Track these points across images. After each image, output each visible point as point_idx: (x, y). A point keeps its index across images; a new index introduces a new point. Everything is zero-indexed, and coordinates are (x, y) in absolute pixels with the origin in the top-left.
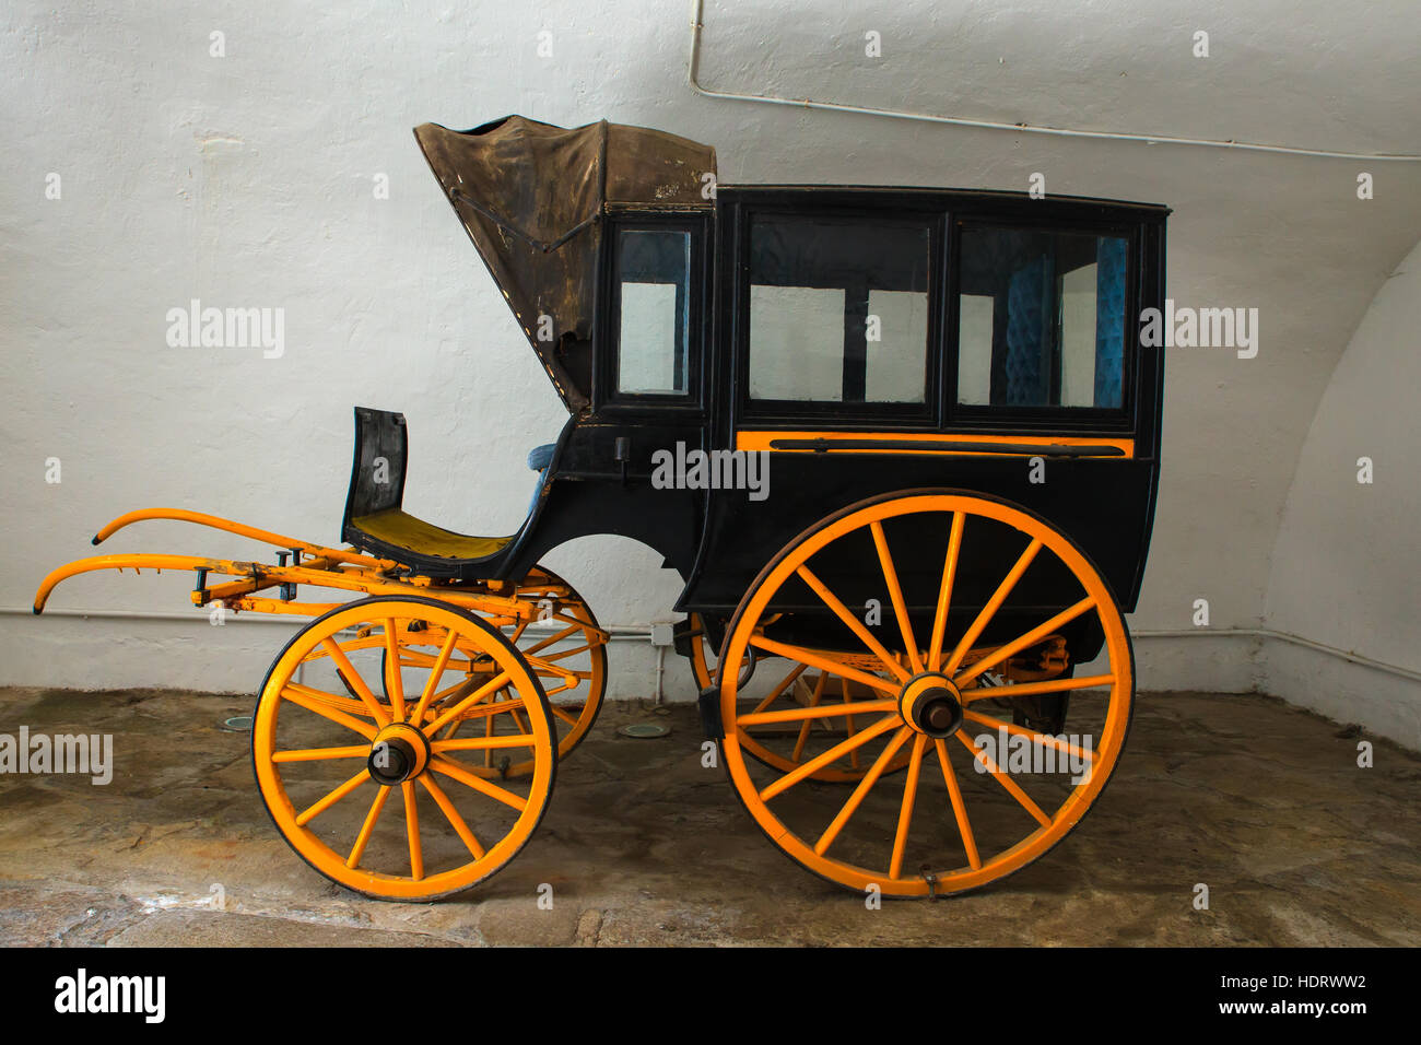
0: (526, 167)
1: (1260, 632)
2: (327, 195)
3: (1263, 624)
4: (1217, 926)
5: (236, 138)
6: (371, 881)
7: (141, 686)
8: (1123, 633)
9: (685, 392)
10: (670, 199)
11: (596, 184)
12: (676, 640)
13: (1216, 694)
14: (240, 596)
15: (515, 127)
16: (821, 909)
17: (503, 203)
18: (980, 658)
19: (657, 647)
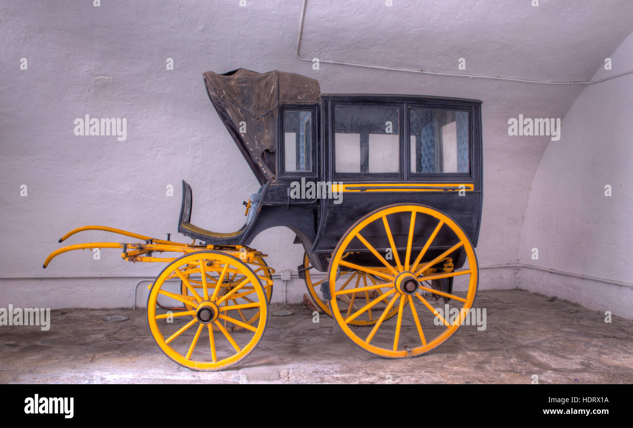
0: (249, 88)
1: (518, 265)
2: (147, 100)
3: (519, 262)
4: (512, 359)
5: (110, 76)
6: (196, 364)
7: (65, 307)
8: (473, 254)
9: (311, 171)
10: (303, 99)
11: (276, 94)
12: (299, 272)
13: (502, 290)
14: (135, 256)
15: (243, 72)
16: (369, 364)
17: (240, 101)
18: (422, 267)
19: (284, 281)
